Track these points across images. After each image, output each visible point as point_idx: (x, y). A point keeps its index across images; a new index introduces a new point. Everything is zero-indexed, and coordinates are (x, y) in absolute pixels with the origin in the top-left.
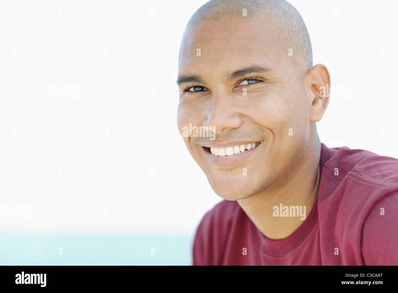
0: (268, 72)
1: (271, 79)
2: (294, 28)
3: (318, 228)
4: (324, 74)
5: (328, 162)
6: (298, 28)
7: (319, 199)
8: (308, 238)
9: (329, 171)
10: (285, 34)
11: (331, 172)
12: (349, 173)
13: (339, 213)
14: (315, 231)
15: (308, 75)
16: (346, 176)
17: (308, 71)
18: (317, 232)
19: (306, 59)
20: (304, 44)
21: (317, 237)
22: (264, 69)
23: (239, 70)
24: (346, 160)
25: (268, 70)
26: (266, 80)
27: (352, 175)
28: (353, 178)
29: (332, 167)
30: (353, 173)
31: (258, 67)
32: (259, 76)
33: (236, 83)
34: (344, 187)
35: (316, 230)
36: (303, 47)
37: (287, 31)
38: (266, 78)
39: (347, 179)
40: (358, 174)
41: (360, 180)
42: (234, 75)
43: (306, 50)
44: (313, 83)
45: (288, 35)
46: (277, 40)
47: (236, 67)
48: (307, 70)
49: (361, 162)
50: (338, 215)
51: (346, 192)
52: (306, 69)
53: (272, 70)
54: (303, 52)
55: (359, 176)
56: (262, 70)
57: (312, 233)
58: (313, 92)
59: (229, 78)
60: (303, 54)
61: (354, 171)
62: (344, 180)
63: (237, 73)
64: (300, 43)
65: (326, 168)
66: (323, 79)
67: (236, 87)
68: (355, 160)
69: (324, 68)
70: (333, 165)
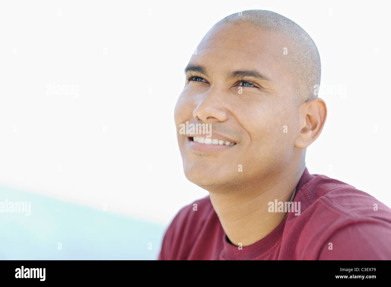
0: (267, 81)
1: (267, 89)
2: (306, 56)
3: (280, 244)
4: (322, 109)
5: (304, 186)
6: (310, 58)
7: (288, 217)
8: (268, 251)
9: (304, 194)
10: (295, 56)
11: (304, 195)
12: (321, 197)
13: (303, 233)
14: (276, 247)
15: (305, 104)
16: (318, 200)
17: (307, 101)
18: (278, 248)
19: (308, 89)
20: (311, 74)
21: (277, 252)
22: (263, 76)
23: (239, 71)
24: (321, 187)
25: (266, 79)
26: (262, 88)
27: (323, 200)
28: (324, 203)
29: (307, 191)
30: (325, 198)
31: (257, 73)
32: (256, 82)
33: (235, 82)
34: (314, 209)
35: (278, 245)
36: (309, 76)
37: (298, 54)
38: (263, 86)
39: (318, 202)
40: (330, 200)
41: (330, 205)
42: (234, 74)
43: (311, 80)
44: (309, 114)
45: (298, 58)
46: (285, 58)
47: (238, 67)
48: (306, 99)
49: (335, 191)
50: (302, 234)
51: (314, 215)
52: (306, 97)
53: (270, 80)
54: (308, 81)
55: (330, 202)
56: (260, 76)
57: (273, 248)
58: (307, 121)
59: (229, 76)
60: (307, 82)
61: (326, 197)
62: (315, 202)
63: (237, 73)
64: (307, 71)
65: (302, 191)
66: (320, 114)
67: (234, 86)
68: (330, 189)
69: (323, 104)
70: (308, 189)
